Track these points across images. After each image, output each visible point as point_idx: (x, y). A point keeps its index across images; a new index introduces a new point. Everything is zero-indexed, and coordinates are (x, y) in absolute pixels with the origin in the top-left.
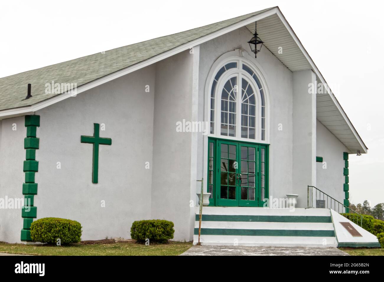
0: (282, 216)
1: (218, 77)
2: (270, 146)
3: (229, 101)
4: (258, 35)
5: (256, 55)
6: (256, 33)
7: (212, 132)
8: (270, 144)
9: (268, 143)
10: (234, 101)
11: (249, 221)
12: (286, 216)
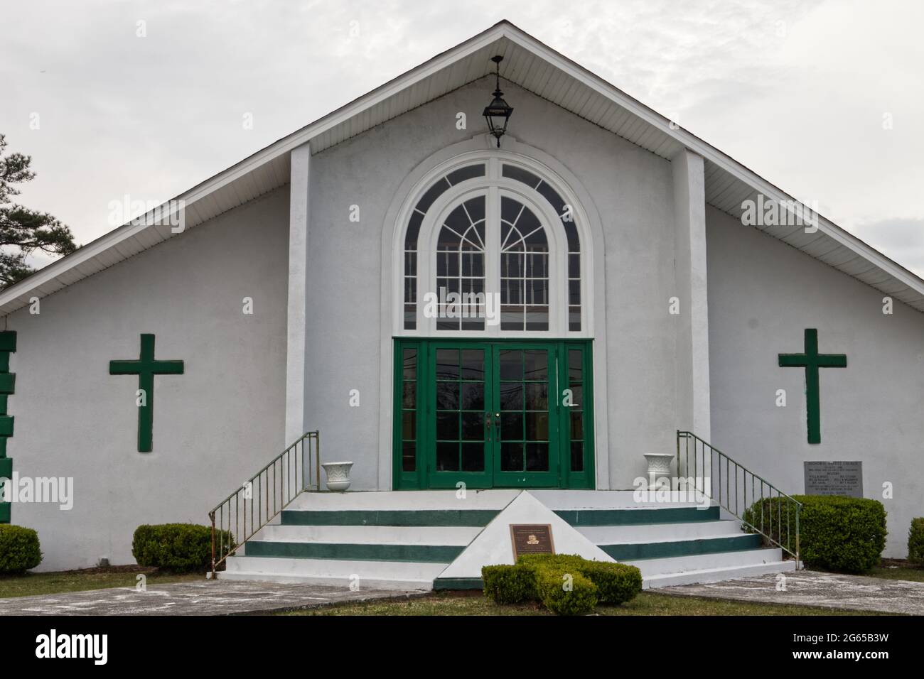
0: (417, 512)
1: (425, 203)
2: (593, 341)
3: (460, 252)
4: (502, 94)
5: (498, 141)
6: (498, 90)
7: (410, 325)
8: (593, 339)
9: (590, 336)
10: (479, 250)
11: (362, 524)
12: (424, 511)
